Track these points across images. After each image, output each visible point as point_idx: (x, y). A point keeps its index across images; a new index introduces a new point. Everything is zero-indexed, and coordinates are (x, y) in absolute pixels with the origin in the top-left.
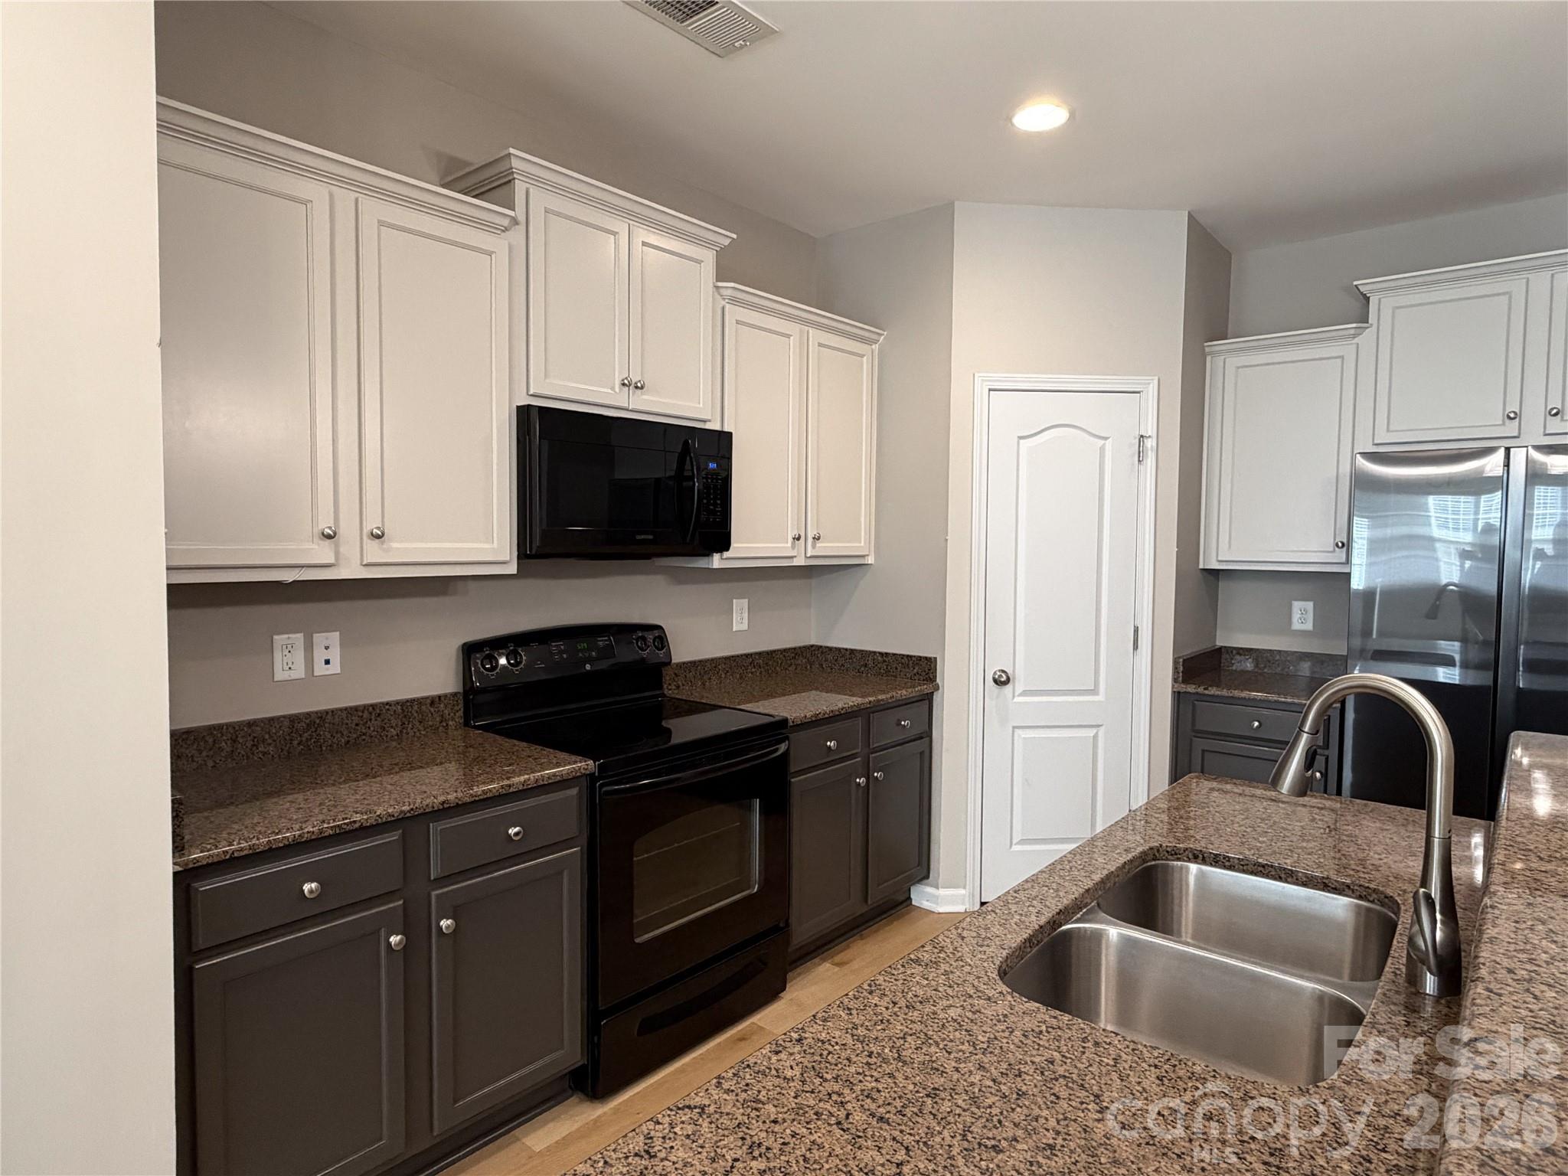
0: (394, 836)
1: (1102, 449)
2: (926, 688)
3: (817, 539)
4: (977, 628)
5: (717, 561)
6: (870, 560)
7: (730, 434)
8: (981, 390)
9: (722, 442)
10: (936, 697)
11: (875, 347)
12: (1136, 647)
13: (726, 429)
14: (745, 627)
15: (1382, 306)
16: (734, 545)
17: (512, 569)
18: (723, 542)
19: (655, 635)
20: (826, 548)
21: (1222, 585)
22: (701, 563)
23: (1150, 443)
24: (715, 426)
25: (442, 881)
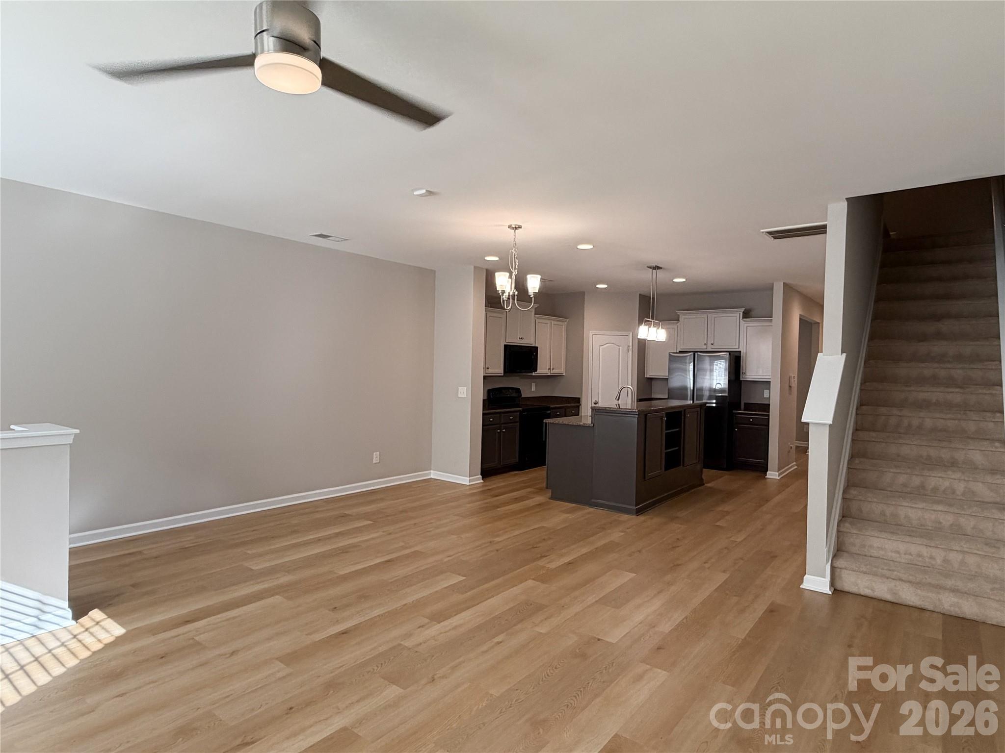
0: (498, 415)
1: (619, 349)
2: (578, 405)
3: (553, 369)
4: (590, 391)
5: (534, 374)
6: (564, 374)
7: (537, 347)
8: (591, 334)
9: (536, 348)
10: (580, 407)
11: (566, 323)
12: (627, 396)
13: (536, 346)
14: (534, 390)
15: (682, 318)
16: (538, 370)
17: (503, 375)
18: (536, 370)
19: (518, 391)
20: (554, 371)
21: (653, 382)
22: (530, 374)
23: (631, 347)
24: (534, 345)
25: (503, 424)
